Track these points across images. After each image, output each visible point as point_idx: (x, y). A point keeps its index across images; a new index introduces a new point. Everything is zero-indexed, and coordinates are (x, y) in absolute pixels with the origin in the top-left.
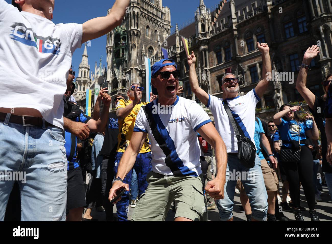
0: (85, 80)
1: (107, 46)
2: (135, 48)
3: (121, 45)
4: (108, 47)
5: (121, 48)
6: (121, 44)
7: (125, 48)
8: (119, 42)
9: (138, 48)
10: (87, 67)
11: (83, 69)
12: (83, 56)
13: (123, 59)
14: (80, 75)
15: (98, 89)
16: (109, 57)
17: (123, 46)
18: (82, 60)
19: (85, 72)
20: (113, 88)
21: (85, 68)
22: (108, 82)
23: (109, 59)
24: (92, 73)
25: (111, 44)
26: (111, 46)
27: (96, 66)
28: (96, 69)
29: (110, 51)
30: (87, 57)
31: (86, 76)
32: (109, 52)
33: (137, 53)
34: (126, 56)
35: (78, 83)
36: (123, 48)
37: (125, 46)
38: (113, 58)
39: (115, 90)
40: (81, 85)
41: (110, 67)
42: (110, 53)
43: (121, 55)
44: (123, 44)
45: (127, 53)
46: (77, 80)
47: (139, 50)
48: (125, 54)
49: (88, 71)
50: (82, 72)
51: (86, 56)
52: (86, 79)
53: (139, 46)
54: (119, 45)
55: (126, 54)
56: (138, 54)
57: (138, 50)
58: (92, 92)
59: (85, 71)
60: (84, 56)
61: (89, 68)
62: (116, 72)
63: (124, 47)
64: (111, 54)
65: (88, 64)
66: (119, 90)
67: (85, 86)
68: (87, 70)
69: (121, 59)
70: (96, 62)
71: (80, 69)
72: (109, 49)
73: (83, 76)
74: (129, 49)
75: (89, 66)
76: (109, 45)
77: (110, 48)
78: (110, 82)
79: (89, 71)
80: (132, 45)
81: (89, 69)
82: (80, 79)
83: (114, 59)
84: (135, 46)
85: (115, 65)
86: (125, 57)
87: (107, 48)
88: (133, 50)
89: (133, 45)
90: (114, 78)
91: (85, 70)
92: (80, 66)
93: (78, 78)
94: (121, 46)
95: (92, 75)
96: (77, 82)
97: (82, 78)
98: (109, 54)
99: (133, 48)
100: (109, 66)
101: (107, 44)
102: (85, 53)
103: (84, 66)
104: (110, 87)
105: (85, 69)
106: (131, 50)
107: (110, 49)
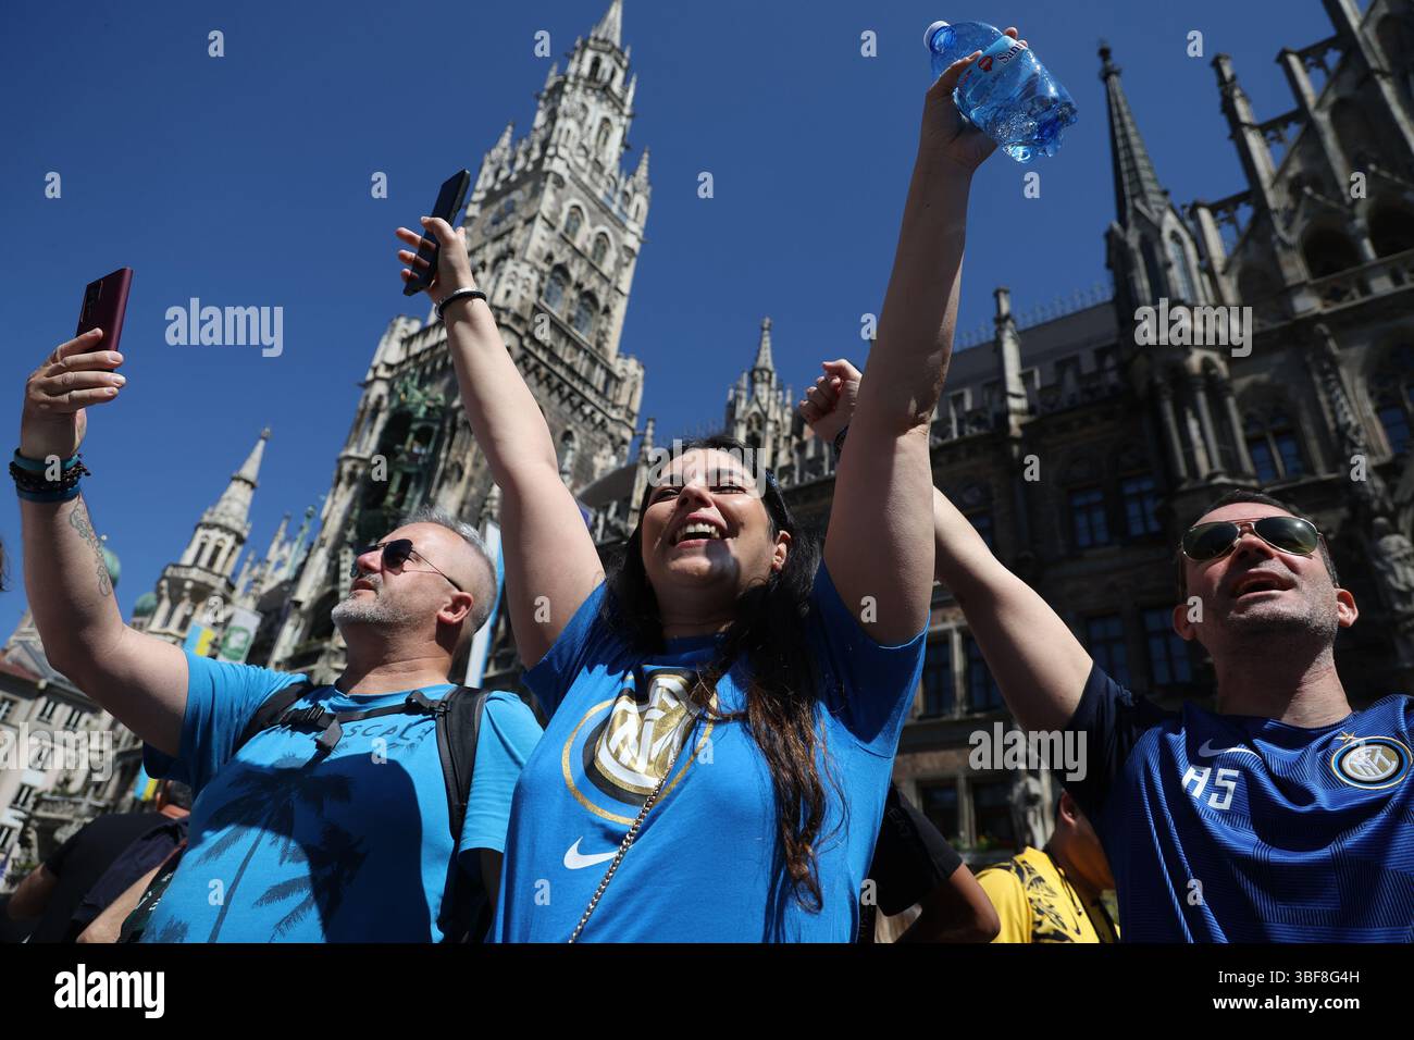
0: (205, 584)
1: (343, 454)
2: (460, 478)
3: (403, 457)
4: (349, 458)
5: (399, 470)
6: (407, 453)
7: (419, 475)
8: (399, 447)
9: (471, 481)
10: (237, 527)
11: (215, 534)
12: (234, 479)
13: (393, 517)
14: (188, 558)
15: (245, 631)
16: (337, 498)
17: (409, 465)
18: (226, 495)
19: (218, 549)
20: (309, 638)
21: (226, 529)
22: (298, 604)
23: (335, 508)
24: (251, 557)
25: (363, 447)
26: (361, 455)
27: (281, 535)
28: (274, 547)
29: (352, 477)
30: (253, 486)
31: (217, 568)
32: (345, 478)
33: (463, 503)
34: (410, 506)
35: (165, 592)
36: (408, 470)
37: (418, 466)
38: (351, 507)
39: (316, 648)
40: (175, 603)
41: (329, 543)
42: (349, 484)
43: (390, 499)
44: (413, 457)
45: (419, 497)
46: (168, 573)
47: (474, 491)
48: (409, 496)
49: (233, 549)
50: (203, 545)
51: (247, 482)
52: (211, 580)
53: (478, 476)
54: (397, 456)
55: (412, 500)
56: (466, 509)
57: (468, 490)
58: (216, 640)
59: (220, 544)
60: (239, 479)
61: (245, 534)
62: (343, 566)
63: (412, 470)
64: (354, 488)
65: (244, 518)
66: (334, 648)
67: (195, 608)
68: (230, 541)
69: (385, 513)
70: (288, 517)
71: (201, 532)
72: (347, 467)
73: (203, 562)
74: (430, 479)
75: (249, 526)
76: (352, 452)
77: (353, 462)
78: (305, 607)
79: (239, 549)
80: (449, 465)
81: (240, 540)
82: (182, 574)
83: (356, 512)
84: (461, 473)
85: (351, 534)
86: (405, 508)
87: (340, 461)
88: (449, 488)
89: (453, 466)
90: (328, 589)
91: (222, 540)
92: (206, 518)
93: (177, 566)
94: (402, 462)
95: (250, 570)
96: (164, 583)
97: (195, 574)
98: (342, 486)
99: (449, 479)
100: (324, 535)
101: (347, 445)
102: (250, 469)
103: (222, 521)
104: (296, 628)
105: (223, 535)
106: (440, 486)
107: (355, 467)
